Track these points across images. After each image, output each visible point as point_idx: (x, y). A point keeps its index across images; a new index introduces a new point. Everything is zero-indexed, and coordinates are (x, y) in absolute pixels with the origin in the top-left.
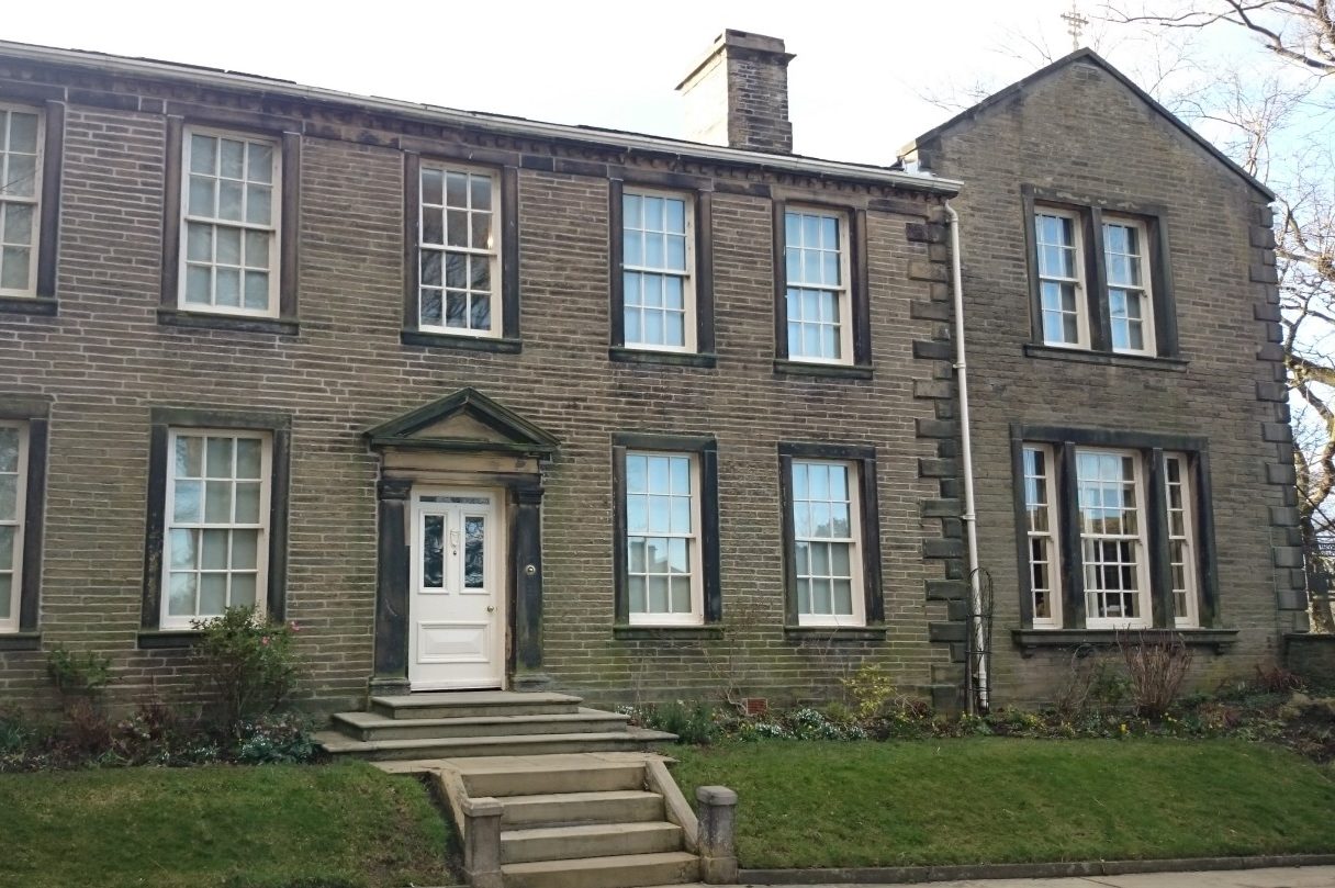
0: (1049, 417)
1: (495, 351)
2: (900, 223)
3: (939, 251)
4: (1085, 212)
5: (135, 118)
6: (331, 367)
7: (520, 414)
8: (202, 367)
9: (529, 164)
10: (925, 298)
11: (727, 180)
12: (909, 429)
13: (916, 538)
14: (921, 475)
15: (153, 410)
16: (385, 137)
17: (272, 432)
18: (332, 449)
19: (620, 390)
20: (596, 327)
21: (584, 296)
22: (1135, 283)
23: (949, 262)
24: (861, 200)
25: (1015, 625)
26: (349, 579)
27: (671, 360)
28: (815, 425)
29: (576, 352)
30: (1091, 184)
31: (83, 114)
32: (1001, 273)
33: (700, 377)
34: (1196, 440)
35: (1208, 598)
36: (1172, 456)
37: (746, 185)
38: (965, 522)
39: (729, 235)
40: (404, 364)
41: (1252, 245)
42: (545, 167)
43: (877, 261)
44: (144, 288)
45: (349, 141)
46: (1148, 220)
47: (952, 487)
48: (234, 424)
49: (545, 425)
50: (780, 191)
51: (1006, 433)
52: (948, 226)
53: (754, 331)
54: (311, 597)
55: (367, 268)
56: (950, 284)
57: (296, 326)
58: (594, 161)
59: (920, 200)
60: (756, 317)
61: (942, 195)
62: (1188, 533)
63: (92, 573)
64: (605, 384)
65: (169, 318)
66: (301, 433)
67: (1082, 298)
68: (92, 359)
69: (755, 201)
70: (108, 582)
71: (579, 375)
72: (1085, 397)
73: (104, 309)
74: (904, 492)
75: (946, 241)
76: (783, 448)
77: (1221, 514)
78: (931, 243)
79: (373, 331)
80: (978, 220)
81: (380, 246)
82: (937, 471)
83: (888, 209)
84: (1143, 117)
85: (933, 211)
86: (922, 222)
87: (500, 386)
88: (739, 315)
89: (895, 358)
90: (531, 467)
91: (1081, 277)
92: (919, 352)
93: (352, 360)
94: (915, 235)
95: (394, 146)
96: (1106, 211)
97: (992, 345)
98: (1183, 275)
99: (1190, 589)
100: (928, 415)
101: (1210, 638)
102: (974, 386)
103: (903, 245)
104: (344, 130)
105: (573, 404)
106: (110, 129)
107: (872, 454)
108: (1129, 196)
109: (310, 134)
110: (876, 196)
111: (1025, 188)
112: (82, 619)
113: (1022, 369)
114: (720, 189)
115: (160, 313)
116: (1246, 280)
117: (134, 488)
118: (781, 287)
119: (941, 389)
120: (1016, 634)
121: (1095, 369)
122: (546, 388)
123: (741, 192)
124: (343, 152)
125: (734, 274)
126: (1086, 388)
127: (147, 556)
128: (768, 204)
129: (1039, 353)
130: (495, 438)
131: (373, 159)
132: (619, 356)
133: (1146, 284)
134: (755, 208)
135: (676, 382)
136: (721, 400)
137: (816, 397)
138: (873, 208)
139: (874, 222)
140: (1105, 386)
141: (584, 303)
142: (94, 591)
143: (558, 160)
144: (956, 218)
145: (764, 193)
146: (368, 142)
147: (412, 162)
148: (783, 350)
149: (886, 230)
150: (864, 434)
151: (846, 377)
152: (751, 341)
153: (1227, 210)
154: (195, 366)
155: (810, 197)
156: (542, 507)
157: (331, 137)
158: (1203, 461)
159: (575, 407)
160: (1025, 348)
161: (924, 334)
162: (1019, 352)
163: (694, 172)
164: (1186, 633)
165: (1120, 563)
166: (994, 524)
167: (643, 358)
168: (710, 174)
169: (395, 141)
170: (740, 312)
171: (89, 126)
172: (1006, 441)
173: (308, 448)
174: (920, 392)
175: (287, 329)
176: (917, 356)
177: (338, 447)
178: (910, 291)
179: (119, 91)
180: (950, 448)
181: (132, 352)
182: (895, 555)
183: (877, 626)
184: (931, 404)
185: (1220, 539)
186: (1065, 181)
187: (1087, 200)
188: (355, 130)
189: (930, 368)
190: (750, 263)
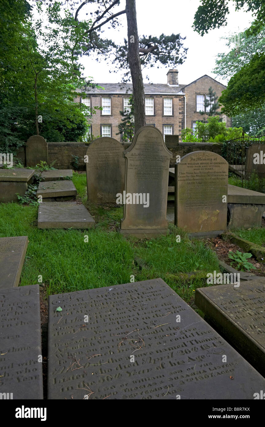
2: (178, 99)
3: (183, 102)
4: (204, 95)
5: (98, 97)
6: (116, 119)
10: (181, 107)
11: (157, 96)
12: (178, 122)
14: (179, 127)
15: (100, 124)
16: (120, 96)
17: (110, 126)
23: (184, 102)
24: (173, 97)
27: (151, 116)
28: (167, 122)
30: (205, 91)
32: (191, 103)
33: (154, 117)
39: (157, 102)
43: (175, 103)
44: (99, 113)
47: (183, 128)
48: (107, 124)
50: (163, 97)
53: (160, 112)
55: (119, 109)
56: (184, 104)
59: (180, 96)
60: (160, 110)
61: (183, 95)
65: (101, 116)
66: (113, 125)
68: (95, 120)
72: (202, 117)
74: (177, 129)
75: (184, 100)
76: (163, 124)
79: (119, 115)
80: (189, 97)
81: (120, 107)
82: (181, 126)
83: (177, 98)
84: (214, 82)
85: (182, 97)
89: (177, 114)
92: (180, 113)
93: (118, 118)
94: (180, 100)
95: (121, 97)
96: (207, 95)
97: (190, 112)
100: (181, 120)
102: (187, 117)
103: (178, 101)
104: (116, 96)
106: (96, 99)
107: (174, 125)
109: (113, 97)
110: (175, 96)
111: (196, 93)
113: (194, 114)
114: (156, 97)
117: (99, 131)
118: (163, 107)
119: (182, 117)
123: (159, 97)
124: (116, 98)
125: (158, 106)
129: (196, 112)
131: (119, 98)
134: (160, 99)
135: (151, 118)
136: (156, 119)
137: (167, 119)
138: (175, 97)
139: (175, 99)
140: (205, 116)
144: (185, 98)
145: (161, 97)
146: (119, 97)
147: (123, 98)
148: (163, 114)
149: (177, 100)
150: (172, 123)
151: (171, 117)
154: (104, 120)
155: (167, 97)
157: (115, 97)
160: (194, 112)
161: (181, 111)
163: (154, 96)
167: (147, 116)
170: (158, 110)
171: (94, 99)
172: (191, 123)
173: (114, 127)
174: (180, 118)
175: (111, 116)
177: (116, 126)
178: (179, 107)
180: (183, 123)
181: (98, 119)
186: (202, 91)
188: (117, 96)
189: (181, 115)
190: (160, 105)
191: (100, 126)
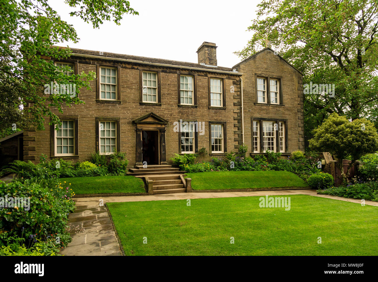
0: (258, 116)
1: (157, 106)
2: (231, 81)
3: (239, 86)
4: (267, 78)
5: (90, 65)
6: (127, 109)
7: (161, 117)
8: (105, 110)
9: (163, 71)
10: (236, 95)
11: (200, 73)
12: (232, 118)
13: (233, 137)
14: (234, 127)
15: (96, 118)
16: (136, 67)
17: (117, 121)
18: (127, 124)
19: (180, 112)
20: (175, 101)
21: (173, 95)
22: (276, 91)
23: (240, 88)
24: (224, 77)
25: (251, 152)
26: (131, 146)
27: (189, 107)
28: (216, 118)
29: (172, 105)
30: (268, 73)
31: (81, 65)
32: (250, 90)
33: (194, 109)
34: (285, 120)
35: (286, 147)
36: (282, 122)
37: (203, 74)
38: (242, 135)
39: (200, 83)
40: (140, 108)
41: (298, 83)
42: (166, 72)
43: (227, 88)
44: (93, 96)
45: (129, 68)
46: (279, 80)
47: (240, 128)
48: (110, 120)
49: (165, 119)
50: (209, 76)
51: (250, 119)
52: (240, 81)
53: (204, 101)
54: (125, 149)
55: (133, 91)
56: (241, 92)
57: (121, 102)
58: (175, 71)
59: (235, 77)
60: (205, 98)
61: (240, 76)
62: (284, 136)
63: (87, 146)
64: (177, 111)
65: (98, 101)
66: (122, 121)
67: (266, 94)
68: (85, 109)
69: (205, 77)
70: (90, 147)
71: (172, 109)
72: (265, 112)
73: (87, 100)
74: (231, 130)
75: (240, 84)
76: (209, 122)
77: (289, 133)
78: (237, 85)
79: (134, 103)
80: (246, 80)
81: (135, 87)
82: (237, 126)
83: (229, 79)
84: (279, 60)
85: (238, 79)
86: (236, 81)
87: (157, 112)
88: (202, 98)
89: (230, 105)
90: (163, 126)
91: (266, 90)
93: (131, 108)
94: (234, 83)
95: (137, 69)
96: (271, 78)
97: (248, 103)
98: (285, 89)
99: (284, 146)
100: (236, 116)
101: (286, 154)
102: (245, 110)
103: (232, 85)
104: (128, 66)
105: (171, 115)
106: (86, 67)
107: (226, 123)
108: (275, 75)
109: (122, 67)
110: (227, 76)
111: (255, 74)
112: (86, 153)
113: (254, 107)
114: (199, 75)
115: (96, 100)
116: (297, 90)
117: (93, 131)
118: (209, 93)
119: (238, 111)
120: (251, 154)
121: (267, 107)
122: (166, 112)
123: (202, 76)
124: (128, 70)
125: (202, 91)
126: (265, 110)
127: (96, 143)
128: (207, 78)
129: (257, 104)
130: (157, 121)
131: (134, 71)
132: (179, 106)
133: (278, 91)
134: (205, 78)
135: (190, 111)
136: (199, 113)
137: (215, 113)
138: (226, 78)
139: (227, 81)
140: (269, 110)
141: (173, 96)
142: (88, 148)
143: (168, 70)
144: (242, 80)
146: (133, 68)
147: (141, 71)
148: (210, 104)
149: (229, 82)
150: (224, 119)
151: (221, 109)
152: (204, 103)
153: (294, 77)
154: (103, 110)
155: (215, 76)
156: (166, 133)
157: (126, 68)
158: (287, 123)
159: (172, 115)
160: (254, 103)
161: (236, 101)
162: (253, 104)
163: (193, 72)
164: (282, 153)
165: (271, 141)
166: (247, 135)
167: (184, 106)
168: (196, 72)
169: (138, 68)
171: (82, 67)
172: (250, 120)
173: (124, 124)
174: (235, 112)
175: (119, 103)
176: (234, 105)
177: (129, 123)
178: (233, 94)
179: (87, 60)
180: (240, 121)
181: (92, 107)
182: (229, 140)
183: (226, 153)
184: (236, 114)
185: (289, 137)
186: (263, 72)
187: (267, 76)
188: (130, 66)
189: (236, 107)
190: (204, 88)
191: (94, 122)
